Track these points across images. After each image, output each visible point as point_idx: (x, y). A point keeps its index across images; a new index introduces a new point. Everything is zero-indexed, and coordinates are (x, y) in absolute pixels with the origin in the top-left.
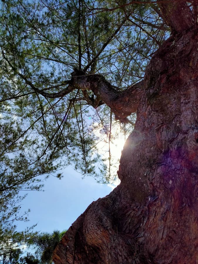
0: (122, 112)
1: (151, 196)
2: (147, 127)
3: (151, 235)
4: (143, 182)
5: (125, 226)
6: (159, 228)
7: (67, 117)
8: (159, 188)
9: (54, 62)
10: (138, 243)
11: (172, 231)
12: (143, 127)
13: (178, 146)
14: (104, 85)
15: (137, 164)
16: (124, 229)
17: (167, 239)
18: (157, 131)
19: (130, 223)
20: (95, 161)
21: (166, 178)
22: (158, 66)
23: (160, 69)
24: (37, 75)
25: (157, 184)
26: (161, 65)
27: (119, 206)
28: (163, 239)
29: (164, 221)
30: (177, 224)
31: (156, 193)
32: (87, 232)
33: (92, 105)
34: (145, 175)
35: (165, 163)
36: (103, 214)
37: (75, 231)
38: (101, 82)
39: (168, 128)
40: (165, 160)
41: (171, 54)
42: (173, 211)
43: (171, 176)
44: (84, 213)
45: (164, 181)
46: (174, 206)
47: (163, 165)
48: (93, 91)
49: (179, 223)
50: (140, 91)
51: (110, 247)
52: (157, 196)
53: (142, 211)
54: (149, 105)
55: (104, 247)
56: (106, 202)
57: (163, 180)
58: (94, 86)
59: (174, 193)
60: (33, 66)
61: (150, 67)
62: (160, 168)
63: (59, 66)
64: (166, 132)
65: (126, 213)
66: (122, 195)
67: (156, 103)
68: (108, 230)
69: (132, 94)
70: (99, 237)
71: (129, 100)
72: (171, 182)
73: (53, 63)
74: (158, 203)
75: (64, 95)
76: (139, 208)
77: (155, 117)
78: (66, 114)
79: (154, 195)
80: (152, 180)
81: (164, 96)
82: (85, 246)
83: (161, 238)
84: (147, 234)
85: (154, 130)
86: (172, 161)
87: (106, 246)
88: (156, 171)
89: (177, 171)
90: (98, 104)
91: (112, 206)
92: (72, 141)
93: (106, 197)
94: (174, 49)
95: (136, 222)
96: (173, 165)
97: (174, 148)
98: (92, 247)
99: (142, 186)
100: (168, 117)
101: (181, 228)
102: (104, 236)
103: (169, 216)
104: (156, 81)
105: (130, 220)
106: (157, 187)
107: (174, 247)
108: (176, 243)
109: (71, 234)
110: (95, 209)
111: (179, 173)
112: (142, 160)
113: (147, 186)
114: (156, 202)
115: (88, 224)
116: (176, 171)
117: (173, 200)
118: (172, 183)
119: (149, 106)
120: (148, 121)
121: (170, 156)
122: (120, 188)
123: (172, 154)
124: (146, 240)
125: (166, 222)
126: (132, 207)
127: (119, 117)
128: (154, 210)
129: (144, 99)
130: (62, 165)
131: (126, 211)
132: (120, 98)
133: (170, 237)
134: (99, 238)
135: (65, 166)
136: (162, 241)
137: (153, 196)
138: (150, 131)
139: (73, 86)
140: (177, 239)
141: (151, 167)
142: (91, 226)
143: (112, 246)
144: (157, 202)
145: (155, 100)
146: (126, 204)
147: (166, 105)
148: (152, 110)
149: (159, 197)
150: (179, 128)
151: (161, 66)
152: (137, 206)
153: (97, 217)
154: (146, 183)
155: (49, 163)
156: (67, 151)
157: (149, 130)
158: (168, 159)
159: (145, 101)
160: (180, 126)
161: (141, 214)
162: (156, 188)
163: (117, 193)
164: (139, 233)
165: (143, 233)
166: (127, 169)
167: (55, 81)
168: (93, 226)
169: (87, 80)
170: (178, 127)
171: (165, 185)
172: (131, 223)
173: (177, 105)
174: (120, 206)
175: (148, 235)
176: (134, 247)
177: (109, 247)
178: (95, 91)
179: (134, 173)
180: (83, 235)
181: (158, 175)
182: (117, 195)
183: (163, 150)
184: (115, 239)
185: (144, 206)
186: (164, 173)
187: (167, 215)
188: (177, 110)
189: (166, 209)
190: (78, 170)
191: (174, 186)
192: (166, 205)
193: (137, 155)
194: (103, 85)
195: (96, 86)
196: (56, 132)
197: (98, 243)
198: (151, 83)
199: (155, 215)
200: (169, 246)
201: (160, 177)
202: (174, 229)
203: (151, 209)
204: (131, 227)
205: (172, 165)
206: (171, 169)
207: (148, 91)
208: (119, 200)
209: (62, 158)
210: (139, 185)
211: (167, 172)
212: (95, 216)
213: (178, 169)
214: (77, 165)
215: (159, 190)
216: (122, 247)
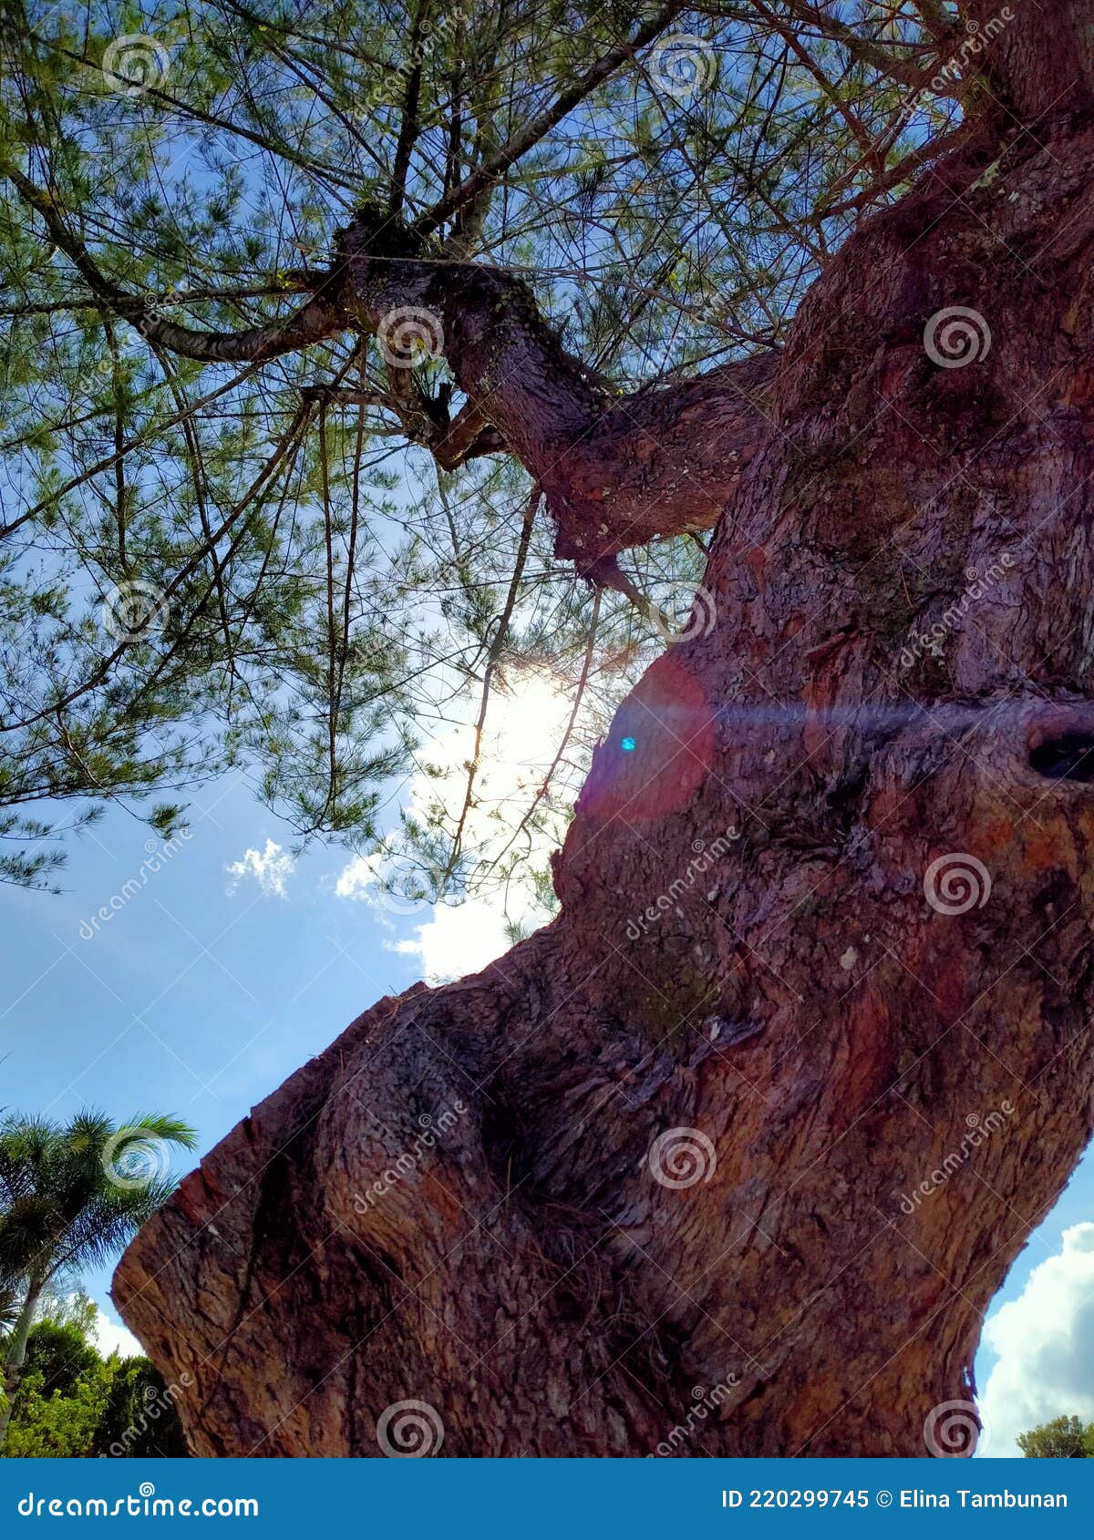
0: (604, 519)
1: (726, 1018)
2: (758, 631)
3: (690, 1222)
4: (690, 933)
5: (550, 1160)
6: (740, 1192)
7: (269, 488)
8: (776, 982)
9: (243, 141)
10: (610, 1259)
11: (808, 1220)
12: (737, 629)
13: (919, 766)
14: (525, 338)
15: (676, 831)
16: (542, 1172)
17: (771, 1258)
18: (812, 663)
19: (579, 1143)
20: (380, 767)
21: (825, 932)
22: (879, 297)
23: (887, 314)
24: (126, 203)
25: (772, 954)
26: (896, 289)
27: (529, 1042)
28: (752, 1253)
29: (773, 1158)
30: (843, 1186)
31: (756, 1004)
32: (338, 1163)
33: (429, 444)
34: (711, 896)
35: (834, 851)
36: (440, 1079)
37: (264, 1146)
38: (510, 321)
39: (878, 656)
40: (835, 834)
41: (968, 236)
42: (835, 1112)
43: (856, 924)
44: (326, 1053)
45: (812, 948)
46: (843, 1088)
47: (823, 857)
48: (454, 364)
49: (852, 1182)
50: (727, 417)
51: (458, 1263)
52: (759, 1020)
53: (662, 1087)
54: (789, 509)
55: (428, 1256)
56: (461, 1013)
57: (807, 940)
58: (466, 335)
59: (854, 1021)
60: (107, 140)
61: (833, 288)
62: (803, 873)
63: (269, 169)
64: (865, 677)
65: (569, 1085)
66: (553, 984)
67: (830, 505)
68: (458, 1167)
69: (680, 427)
70: (405, 1202)
71: (655, 458)
72: (849, 958)
73: (232, 148)
74: (759, 1059)
75: (272, 356)
76: (644, 1070)
77: (813, 584)
78: (266, 472)
79: (744, 1015)
80: (748, 931)
81: (881, 473)
82: (313, 1239)
83: (744, 1244)
84: (664, 1214)
85: (796, 655)
86: (871, 847)
87: (437, 1251)
88: (774, 885)
89: (893, 901)
90: (465, 445)
91: (494, 1036)
92: (270, 635)
93: (467, 986)
94: (988, 210)
95: (612, 1143)
96: (876, 871)
97: (898, 778)
98: (355, 1251)
99: (684, 954)
100: (889, 596)
101: (857, 1206)
102: (433, 1199)
103: (805, 1133)
104: (854, 377)
105: (582, 1127)
106: (766, 972)
107: (805, 1302)
108: (816, 1281)
109: (241, 1161)
110: (399, 1045)
111: (904, 917)
112: (705, 813)
113: (708, 959)
114: (745, 1053)
115: (351, 1123)
116: (888, 904)
117: (843, 1055)
118: (856, 966)
119: (792, 518)
120: (769, 596)
121: (867, 814)
122: (547, 946)
123: (877, 808)
124: (655, 1244)
125: (784, 1167)
126: (603, 1058)
127: (579, 543)
128: (729, 1095)
129: (767, 469)
130: (191, 766)
131: (564, 1075)
132: (604, 432)
133: (789, 1247)
134: (403, 1207)
135: (205, 773)
136: (745, 1263)
137: (737, 1016)
138: (775, 661)
139: (339, 312)
140: (827, 1263)
141: (751, 858)
142: (369, 1138)
143: (470, 1259)
144: (755, 1053)
145: (826, 489)
146: (572, 1039)
147: (886, 529)
148: (804, 544)
149: (765, 1030)
150: (939, 669)
151: (895, 295)
152: (635, 1056)
153: (406, 1091)
154: (710, 942)
155: (115, 740)
156: (232, 689)
157: (771, 650)
158: (853, 830)
159: (769, 484)
160: (947, 659)
161: (649, 1106)
162: (759, 979)
163: (529, 972)
164: (621, 1200)
165: (644, 1207)
166: (617, 850)
167: (229, 264)
168: (377, 1135)
169: (428, 288)
170: (935, 662)
171: (815, 967)
172: (586, 1144)
173: (948, 538)
174: (538, 1045)
175: (670, 1220)
176: (585, 1277)
177: (455, 1262)
178: (465, 366)
179: (648, 877)
180: (312, 1176)
181: (786, 907)
182: (527, 982)
183: (832, 781)
184: (491, 1221)
185: (677, 1062)
186: (819, 906)
187: (797, 1129)
188: (944, 564)
189: (800, 1097)
190: (278, 803)
191: (864, 982)
192: (803, 1073)
193: (684, 782)
194: (519, 336)
195: (478, 337)
196: (192, 567)
197: (394, 1236)
198: (822, 384)
199: (730, 1120)
200: (776, 1297)
201: (797, 920)
202: (823, 1210)
203: (713, 1087)
204: (581, 1166)
205: (869, 865)
206: (862, 887)
207: (795, 426)
208: (536, 1008)
209: (197, 724)
210: (667, 948)
211: (835, 905)
212: (396, 1082)
213: (904, 892)
214: (276, 775)
215: (773, 993)
216: (526, 1271)
